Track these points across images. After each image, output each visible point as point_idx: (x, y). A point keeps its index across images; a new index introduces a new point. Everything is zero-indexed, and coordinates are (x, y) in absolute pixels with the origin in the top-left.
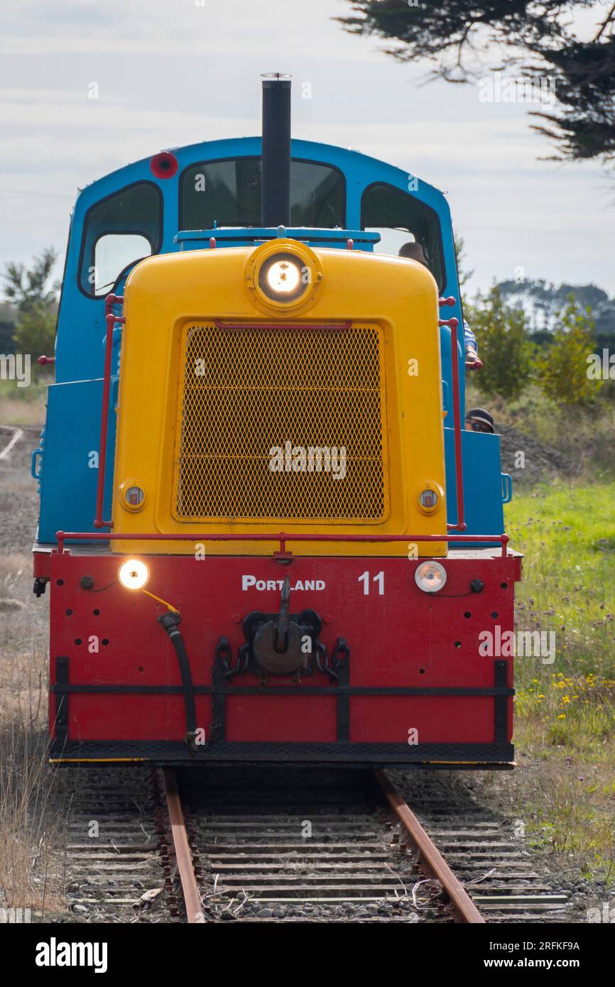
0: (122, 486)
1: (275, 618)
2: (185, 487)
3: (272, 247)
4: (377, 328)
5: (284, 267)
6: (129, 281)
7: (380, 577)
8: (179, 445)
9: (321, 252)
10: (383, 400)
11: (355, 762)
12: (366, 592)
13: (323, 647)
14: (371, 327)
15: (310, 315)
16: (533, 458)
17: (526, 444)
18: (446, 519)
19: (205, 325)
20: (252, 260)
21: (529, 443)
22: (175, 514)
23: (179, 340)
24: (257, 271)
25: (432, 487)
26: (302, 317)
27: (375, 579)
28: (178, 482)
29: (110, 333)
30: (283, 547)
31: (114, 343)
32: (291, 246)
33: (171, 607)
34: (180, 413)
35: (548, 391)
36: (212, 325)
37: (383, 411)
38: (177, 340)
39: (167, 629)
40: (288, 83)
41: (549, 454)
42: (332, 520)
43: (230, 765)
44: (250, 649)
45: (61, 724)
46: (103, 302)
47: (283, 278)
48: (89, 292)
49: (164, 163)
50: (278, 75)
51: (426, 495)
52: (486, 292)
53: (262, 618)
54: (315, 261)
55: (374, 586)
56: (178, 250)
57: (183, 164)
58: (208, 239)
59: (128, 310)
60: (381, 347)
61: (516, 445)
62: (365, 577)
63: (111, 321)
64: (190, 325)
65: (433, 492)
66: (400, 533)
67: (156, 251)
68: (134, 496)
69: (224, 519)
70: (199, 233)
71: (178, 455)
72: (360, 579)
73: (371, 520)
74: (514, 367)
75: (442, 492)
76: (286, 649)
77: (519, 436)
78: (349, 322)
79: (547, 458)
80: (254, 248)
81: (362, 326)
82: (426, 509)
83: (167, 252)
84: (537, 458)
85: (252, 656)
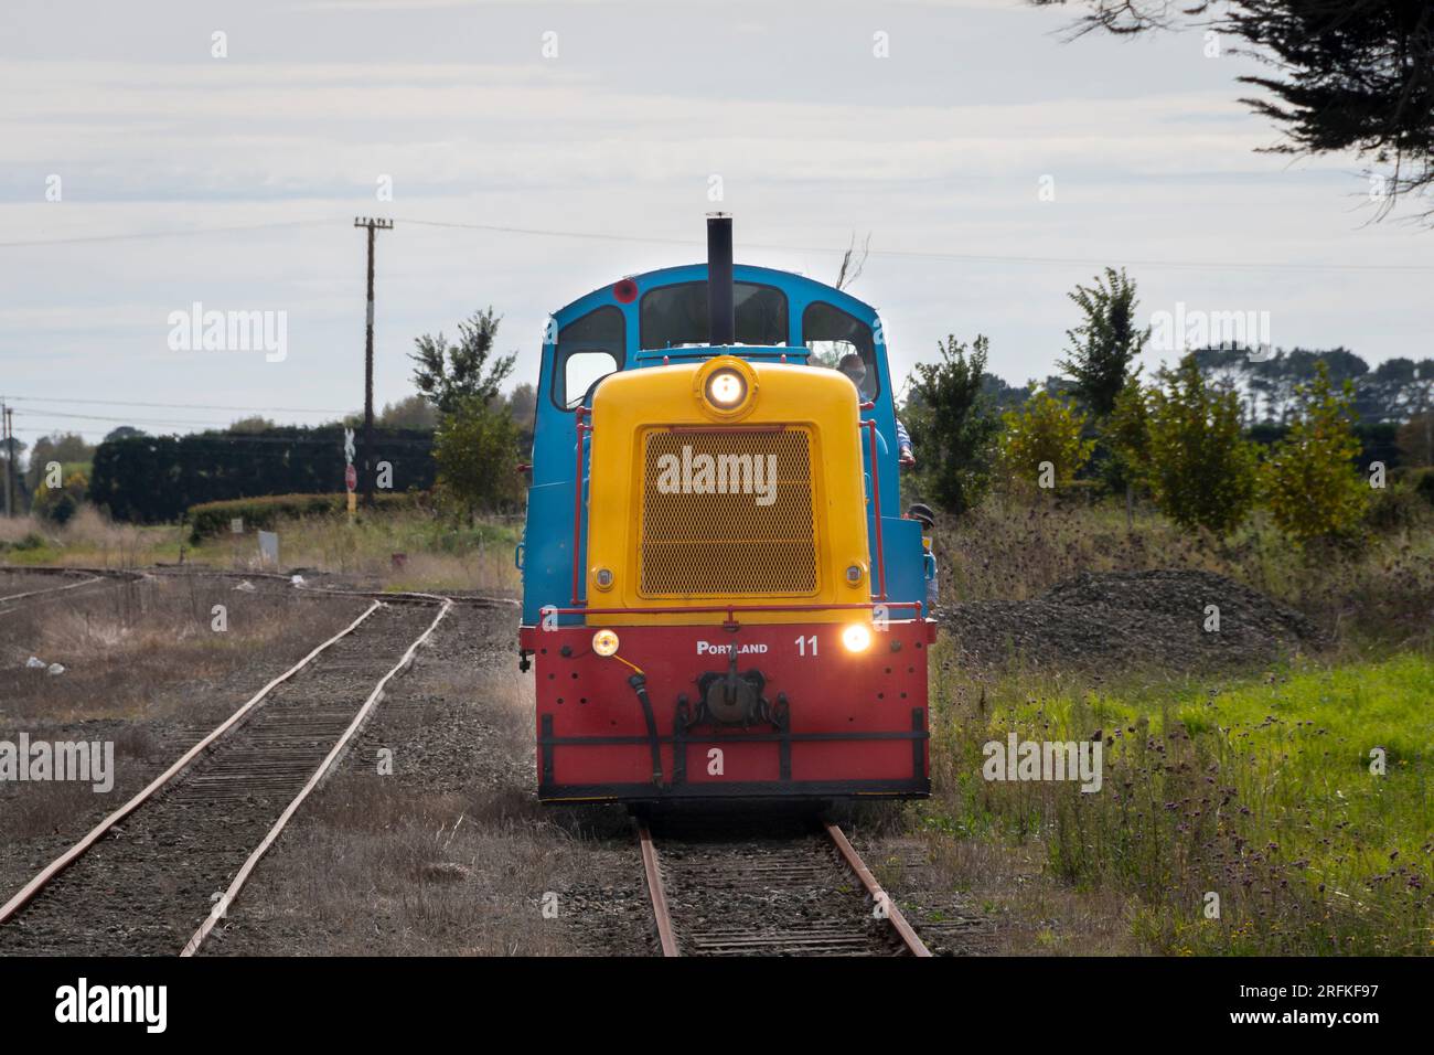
0: (594, 570)
1: (725, 676)
2: (648, 569)
3: (716, 363)
4: (807, 430)
5: (726, 379)
6: (596, 395)
7: (814, 640)
8: (641, 533)
9: (758, 367)
10: (813, 490)
11: (795, 796)
12: (802, 653)
13: (767, 700)
14: (801, 429)
15: (750, 420)
16: (1261, 624)
17: (1248, 602)
18: (870, 591)
19: (661, 431)
20: (699, 375)
21: (1254, 601)
22: (640, 592)
23: (640, 444)
24: (704, 384)
25: (856, 564)
26: (743, 421)
27: (809, 642)
28: (641, 565)
29: (580, 441)
30: (731, 617)
31: (585, 450)
32: (732, 362)
33: (638, 670)
34: (641, 506)
35: (1280, 517)
36: (667, 430)
37: (813, 500)
38: (638, 444)
39: (634, 687)
40: (730, 220)
41: (1286, 617)
42: (773, 594)
43: (690, 800)
44: (705, 704)
45: (547, 771)
46: (574, 414)
47: (726, 390)
48: (561, 405)
49: (625, 288)
50: (720, 214)
51: (852, 570)
52: (1173, 365)
53: (715, 677)
54: (753, 374)
55: (808, 648)
56: (638, 367)
57: (641, 289)
58: (662, 358)
59: (597, 420)
60: (810, 446)
61: (1234, 604)
62: (801, 640)
63: (583, 429)
64: (648, 431)
65: (857, 568)
66: (831, 603)
67: (621, 368)
68: (605, 577)
69: (681, 596)
70: (655, 352)
71: (641, 541)
72: (797, 642)
73: (806, 593)
74: (1225, 481)
75: (866, 568)
76: (734, 703)
77: (1238, 590)
78: (783, 425)
79: (1283, 623)
80: (702, 364)
81: (794, 429)
82: (852, 582)
83: (631, 369)
84: (1268, 623)
85: (707, 709)
